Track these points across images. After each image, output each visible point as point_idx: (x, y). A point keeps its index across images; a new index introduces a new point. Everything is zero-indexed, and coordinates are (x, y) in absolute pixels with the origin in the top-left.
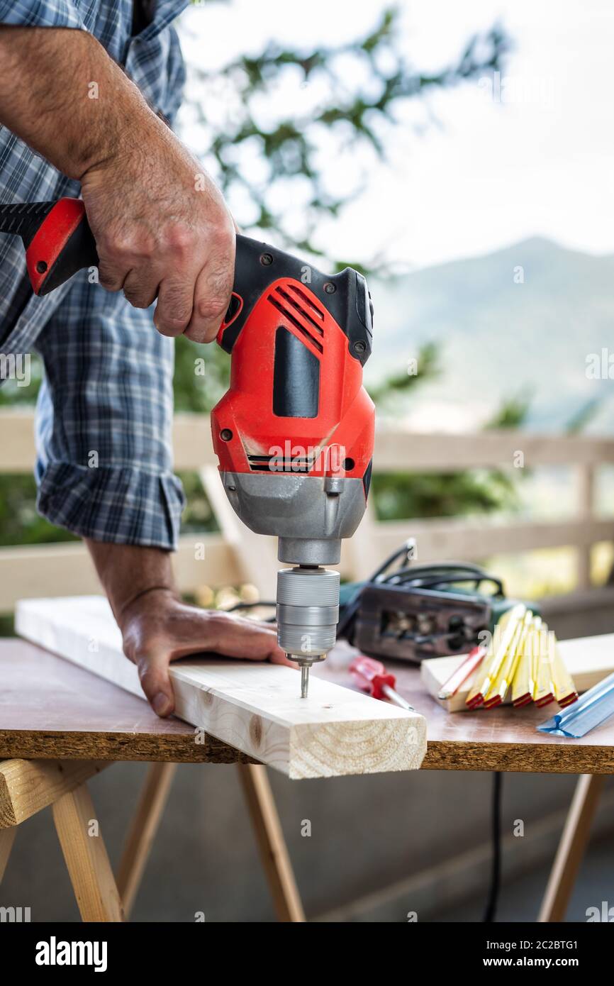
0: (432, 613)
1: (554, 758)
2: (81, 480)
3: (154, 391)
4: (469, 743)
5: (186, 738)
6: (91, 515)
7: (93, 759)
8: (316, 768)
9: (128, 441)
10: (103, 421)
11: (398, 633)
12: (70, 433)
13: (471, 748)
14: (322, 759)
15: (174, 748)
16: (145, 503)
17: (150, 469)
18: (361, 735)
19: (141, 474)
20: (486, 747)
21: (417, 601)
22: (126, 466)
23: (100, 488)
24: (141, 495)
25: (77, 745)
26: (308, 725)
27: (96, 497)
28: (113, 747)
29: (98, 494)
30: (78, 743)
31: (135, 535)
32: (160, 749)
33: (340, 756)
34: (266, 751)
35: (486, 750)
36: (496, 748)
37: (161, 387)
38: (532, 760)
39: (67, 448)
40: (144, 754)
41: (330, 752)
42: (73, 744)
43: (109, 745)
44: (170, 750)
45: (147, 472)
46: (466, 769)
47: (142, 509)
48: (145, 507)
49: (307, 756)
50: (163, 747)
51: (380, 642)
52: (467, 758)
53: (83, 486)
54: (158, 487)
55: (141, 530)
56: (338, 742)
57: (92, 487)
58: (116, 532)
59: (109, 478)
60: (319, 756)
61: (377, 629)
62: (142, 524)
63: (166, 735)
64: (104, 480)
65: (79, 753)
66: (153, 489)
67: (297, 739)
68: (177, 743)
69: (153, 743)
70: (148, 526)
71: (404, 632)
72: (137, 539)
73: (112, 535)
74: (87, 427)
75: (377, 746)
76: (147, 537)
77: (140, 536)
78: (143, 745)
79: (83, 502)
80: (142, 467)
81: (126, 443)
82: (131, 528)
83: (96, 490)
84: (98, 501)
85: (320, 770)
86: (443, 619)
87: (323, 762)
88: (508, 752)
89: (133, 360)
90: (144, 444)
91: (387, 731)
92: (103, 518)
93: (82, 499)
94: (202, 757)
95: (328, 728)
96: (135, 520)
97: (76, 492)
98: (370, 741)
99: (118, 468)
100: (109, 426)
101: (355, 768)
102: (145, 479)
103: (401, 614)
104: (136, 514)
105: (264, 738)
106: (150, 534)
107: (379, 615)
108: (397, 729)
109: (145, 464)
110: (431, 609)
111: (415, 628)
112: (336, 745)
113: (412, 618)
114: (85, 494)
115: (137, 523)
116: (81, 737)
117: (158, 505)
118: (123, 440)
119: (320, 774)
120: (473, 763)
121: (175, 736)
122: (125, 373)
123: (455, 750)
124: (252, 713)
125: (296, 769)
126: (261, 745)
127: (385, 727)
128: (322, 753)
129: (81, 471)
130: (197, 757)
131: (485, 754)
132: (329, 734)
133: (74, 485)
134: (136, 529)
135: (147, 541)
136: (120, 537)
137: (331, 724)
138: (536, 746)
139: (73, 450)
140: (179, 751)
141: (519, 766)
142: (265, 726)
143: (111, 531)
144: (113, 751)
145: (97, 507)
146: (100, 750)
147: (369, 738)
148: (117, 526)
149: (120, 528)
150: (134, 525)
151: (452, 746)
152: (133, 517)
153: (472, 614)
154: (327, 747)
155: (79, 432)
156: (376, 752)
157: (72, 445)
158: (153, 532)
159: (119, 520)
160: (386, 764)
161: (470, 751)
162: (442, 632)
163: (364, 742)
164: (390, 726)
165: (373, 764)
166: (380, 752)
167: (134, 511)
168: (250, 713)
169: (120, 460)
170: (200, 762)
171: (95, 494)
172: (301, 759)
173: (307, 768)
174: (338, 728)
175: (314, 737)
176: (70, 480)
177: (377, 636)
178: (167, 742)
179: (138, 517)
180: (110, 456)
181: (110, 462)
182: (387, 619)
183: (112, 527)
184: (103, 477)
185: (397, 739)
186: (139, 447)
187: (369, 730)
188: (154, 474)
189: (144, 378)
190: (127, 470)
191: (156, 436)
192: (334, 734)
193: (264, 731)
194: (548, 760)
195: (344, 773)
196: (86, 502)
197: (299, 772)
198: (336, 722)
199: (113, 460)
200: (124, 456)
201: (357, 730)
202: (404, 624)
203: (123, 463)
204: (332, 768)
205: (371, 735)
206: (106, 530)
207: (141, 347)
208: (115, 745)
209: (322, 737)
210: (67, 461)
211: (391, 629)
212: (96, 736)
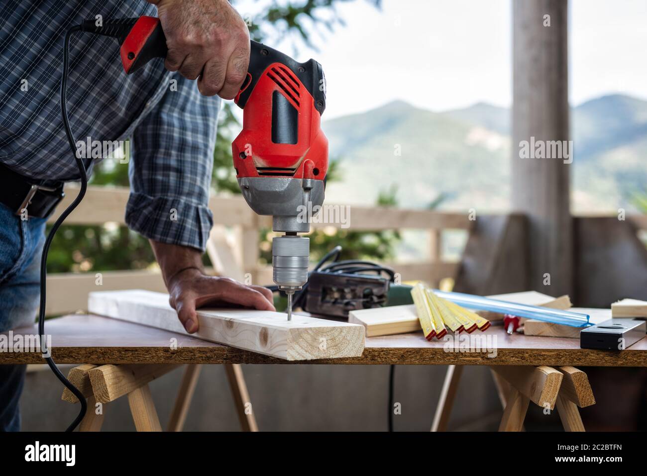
0: (353, 287)
1: (431, 356)
2: (149, 205)
3: (201, 157)
4: (381, 348)
5: (212, 349)
6: (153, 226)
7: (155, 363)
8: (303, 355)
9: (180, 184)
10: (165, 172)
11: (333, 300)
12: (145, 177)
13: (382, 351)
14: (306, 349)
15: (204, 356)
16: (186, 221)
17: (192, 202)
18: (328, 335)
19: (185, 203)
20: (391, 350)
21: (344, 280)
22: (176, 199)
23: (159, 210)
24: (184, 216)
25: (145, 355)
26: (298, 329)
27: (157, 215)
28: (168, 356)
29: (158, 213)
30: (146, 354)
31: (178, 239)
32: (196, 356)
33: (316, 347)
34: (271, 347)
35: (391, 352)
36: (397, 351)
37: (205, 155)
38: (418, 357)
39: (143, 186)
40: (186, 359)
41: (310, 345)
42: (143, 354)
43: (165, 355)
44: (202, 357)
45: (189, 203)
46: (380, 364)
47: (184, 224)
48: (186, 223)
49: (297, 347)
50: (198, 355)
51: (321, 306)
52: (380, 357)
53: (150, 208)
54: (195, 213)
55: (182, 236)
56: (315, 340)
57: (155, 209)
58: (167, 236)
59: (165, 204)
60: (304, 347)
61: (320, 298)
62: (183, 233)
63: (200, 348)
64: (163, 206)
65: (146, 359)
66: (192, 213)
67: (291, 337)
68: (207, 352)
69: (192, 352)
70: (186, 235)
71: (336, 299)
72: (179, 241)
73: (165, 238)
74: (155, 174)
75: (337, 342)
76: (186, 241)
77: (181, 240)
78: (186, 354)
79: (149, 218)
80: (186, 200)
81: (178, 186)
82: (176, 235)
83: (157, 211)
84: (158, 217)
85: (305, 356)
86: (360, 290)
87: (306, 351)
88: (404, 353)
89: (189, 137)
90: (190, 187)
91: (343, 334)
92: (160, 228)
93: (149, 216)
94: (221, 360)
95: (309, 331)
96: (179, 230)
97: (145, 212)
98: (333, 339)
99: (171, 199)
100: (168, 176)
101: (324, 355)
102: (187, 207)
103: (334, 289)
104: (180, 227)
105: (269, 340)
106: (187, 239)
107: (321, 290)
108: (348, 332)
109: (188, 199)
110: (352, 285)
111: (343, 297)
112: (314, 341)
113: (341, 291)
114: (150, 213)
115: (180, 232)
116: (148, 350)
117: (194, 223)
118: (177, 184)
119: (304, 358)
120: (383, 360)
121: (205, 348)
122: (183, 146)
123: (373, 353)
124: (261, 327)
125: (291, 355)
126: (268, 344)
127: (341, 332)
128: (306, 346)
129: (150, 199)
130: (218, 361)
131: (391, 355)
132: (310, 334)
133: (145, 207)
134: (179, 235)
135: (186, 243)
136: (170, 239)
137: (311, 329)
138: (420, 349)
139: (146, 188)
140: (207, 357)
141: (411, 362)
142: (270, 332)
143: (164, 236)
144: (168, 358)
145: (157, 221)
146: (159, 358)
147: (332, 337)
148: (168, 233)
149: (170, 234)
150: (178, 233)
151: (371, 350)
152: (178, 228)
153: (376, 287)
154: (309, 342)
155: (150, 177)
156: (337, 346)
157: (146, 185)
158: (190, 238)
159: (169, 229)
160: (342, 353)
161: (382, 353)
162: (359, 297)
163: (330, 340)
164: (344, 331)
165: (334, 353)
166: (339, 346)
167: (179, 225)
168: (259, 327)
169: (173, 195)
170: (220, 364)
171: (156, 213)
172: (294, 349)
173: (297, 354)
174: (315, 331)
175: (301, 337)
176: (143, 204)
177: (319, 303)
178: (200, 352)
179: (181, 229)
180: (167, 192)
181: (167, 196)
182: (326, 292)
183: (165, 234)
184: (162, 204)
185: (348, 338)
186: (186, 189)
187: (332, 332)
188: (194, 205)
189: (195, 149)
190: (177, 200)
191: (198, 183)
192: (312, 334)
193: (269, 336)
194: (427, 357)
195: (319, 358)
196: (151, 218)
197: (293, 357)
198: (314, 328)
199: (169, 194)
200: (175, 193)
201: (326, 332)
202: (336, 295)
203: (175, 197)
204: (311, 354)
205: (334, 336)
206: (161, 235)
207: (195, 131)
208: (168, 355)
209: (305, 336)
210: (142, 194)
211: (328, 298)
212: (156, 349)
